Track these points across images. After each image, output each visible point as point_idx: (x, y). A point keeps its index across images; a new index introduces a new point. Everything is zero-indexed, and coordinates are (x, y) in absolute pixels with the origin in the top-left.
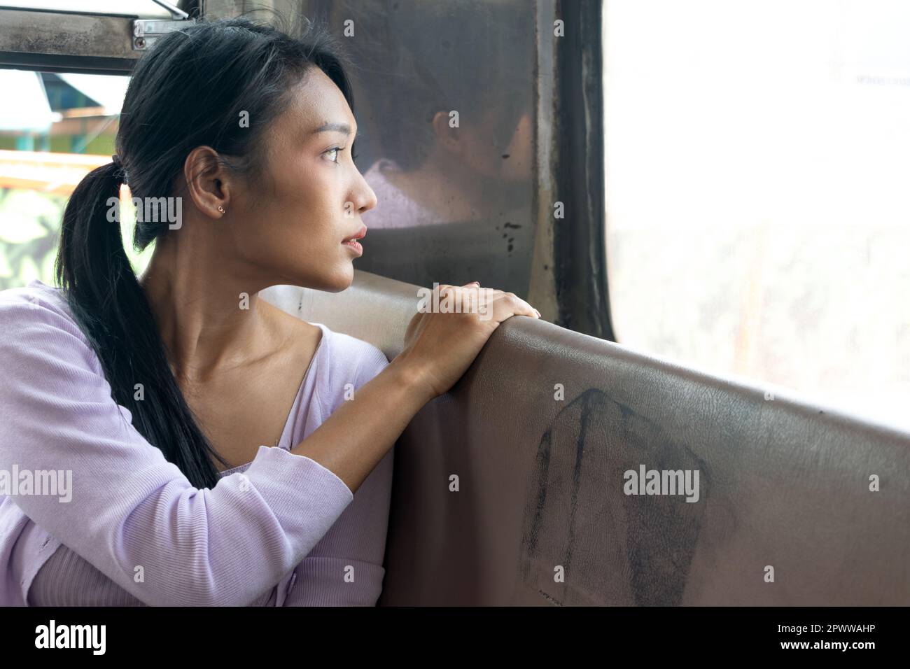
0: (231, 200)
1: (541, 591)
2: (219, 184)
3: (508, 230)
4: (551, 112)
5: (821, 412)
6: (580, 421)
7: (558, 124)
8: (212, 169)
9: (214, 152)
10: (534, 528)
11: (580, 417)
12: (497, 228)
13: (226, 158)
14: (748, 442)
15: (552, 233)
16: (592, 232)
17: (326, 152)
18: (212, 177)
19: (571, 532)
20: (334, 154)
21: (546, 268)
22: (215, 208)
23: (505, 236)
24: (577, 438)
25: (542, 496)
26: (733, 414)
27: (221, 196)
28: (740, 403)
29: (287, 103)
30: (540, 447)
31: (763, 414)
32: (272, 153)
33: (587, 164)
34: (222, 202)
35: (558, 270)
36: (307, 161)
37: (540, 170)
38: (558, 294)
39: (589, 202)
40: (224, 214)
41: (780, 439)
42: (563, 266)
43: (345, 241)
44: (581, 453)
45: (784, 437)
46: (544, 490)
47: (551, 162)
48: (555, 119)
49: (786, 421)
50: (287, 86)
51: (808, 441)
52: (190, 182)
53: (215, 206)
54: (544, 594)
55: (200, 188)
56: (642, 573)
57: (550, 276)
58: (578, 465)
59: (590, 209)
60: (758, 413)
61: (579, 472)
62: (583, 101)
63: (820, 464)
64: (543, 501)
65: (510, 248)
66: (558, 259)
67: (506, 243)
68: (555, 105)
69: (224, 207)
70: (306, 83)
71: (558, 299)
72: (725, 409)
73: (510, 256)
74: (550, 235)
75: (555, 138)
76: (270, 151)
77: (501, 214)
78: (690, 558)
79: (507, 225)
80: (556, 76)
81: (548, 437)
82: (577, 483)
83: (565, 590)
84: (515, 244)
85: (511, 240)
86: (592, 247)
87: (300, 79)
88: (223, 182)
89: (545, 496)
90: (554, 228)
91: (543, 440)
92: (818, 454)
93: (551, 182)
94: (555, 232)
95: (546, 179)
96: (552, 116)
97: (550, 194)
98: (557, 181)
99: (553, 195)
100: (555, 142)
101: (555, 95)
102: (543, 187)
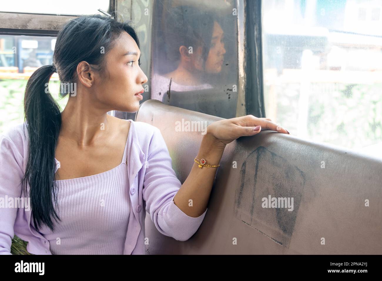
0: (94, 80)
1: (242, 221)
2: (90, 75)
3: (228, 91)
4: (243, 48)
5: (346, 153)
6: (257, 159)
7: (246, 52)
8: (87, 70)
9: (88, 64)
10: (239, 197)
11: (256, 157)
12: (224, 91)
13: (92, 66)
14: (319, 164)
16: (259, 91)
17: (128, 62)
18: (87, 72)
19: (254, 199)
20: (131, 63)
21: (242, 105)
22: (89, 83)
23: (227, 93)
24: (255, 165)
25: (242, 186)
26: (313, 154)
27: (90, 79)
28: (316, 150)
29: (113, 45)
30: (242, 168)
31: (324, 154)
32: (108, 63)
33: (257, 66)
34: (91, 81)
35: (247, 105)
36: (121, 66)
37: (240, 69)
39: (258, 80)
40: (92, 86)
41: (331, 163)
43: (136, 94)
44: (257, 170)
45: (332, 162)
46: (243, 184)
47: (244, 66)
48: (245, 50)
49: (333, 156)
50: (114, 39)
51: (341, 163)
52: (79, 75)
53: (88, 82)
54: (244, 222)
55: (83, 77)
56: (280, 213)
57: (244, 108)
58: (256, 174)
59: (258, 83)
60: (322, 154)
61: (256, 177)
62: (255, 44)
63: (346, 171)
64: (243, 188)
65: (229, 98)
66: (247, 101)
67: (228, 96)
68: (244, 45)
69: (92, 83)
70: (121, 38)
72: (310, 153)
73: (229, 101)
74: (243, 93)
75: (245, 57)
76: (108, 62)
77: (226, 86)
78: (298, 207)
79: (228, 90)
80: (245, 35)
81: (245, 165)
82: (256, 181)
83: (251, 220)
84: (231, 96)
85: (229, 95)
86: (259, 97)
87: (118, 36)
88: (91, 74)
90: (245, 90)
91: (243, 166)
92: (345, 168)
93: (244, 73)
94: (245, 92)
95: (242, 73)
96: (244, 49)
97: (243, 78)
98: (246, 73)
99: (245, 78)
100: (245, 59)
101: (244, 42)
102: (241, 75)
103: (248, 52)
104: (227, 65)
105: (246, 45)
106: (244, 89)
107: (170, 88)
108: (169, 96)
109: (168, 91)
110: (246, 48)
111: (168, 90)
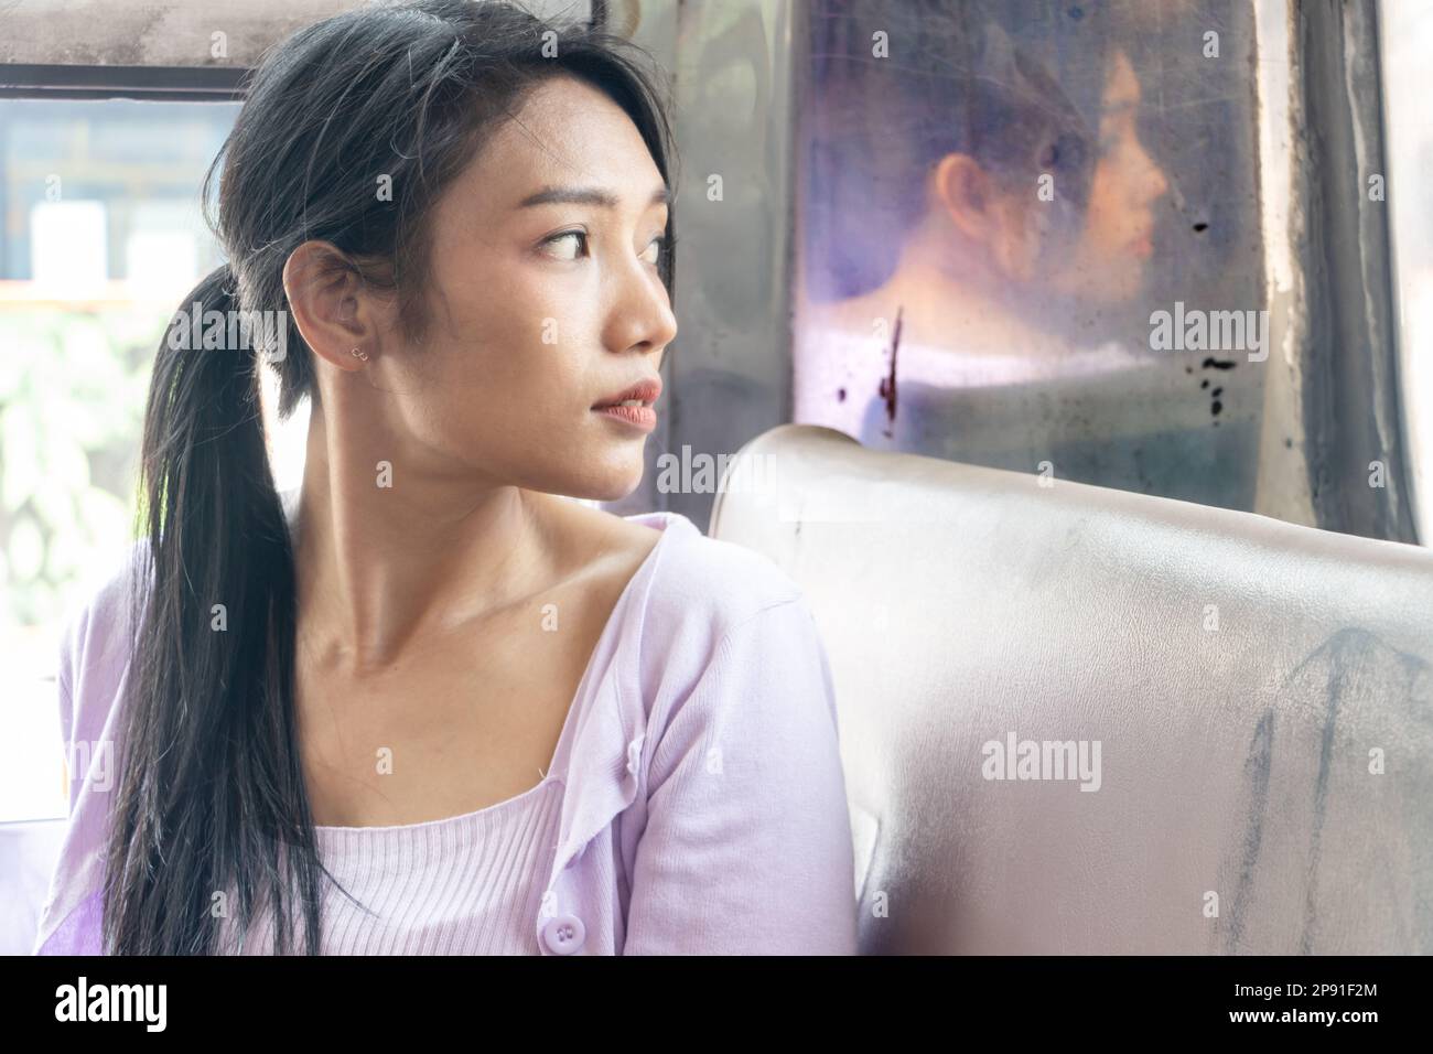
0: (377, 335)
2: (356, 307)
3: (1213, 375)
6: (1326, 691)
7: (1301, 157)
9: (336, 251)
10: (1238, 902)
11: (1326, 683)
12: (1189, 371)
15: (1298, 374)
16: (1377, 366)
18: (342, 295)
19: (1310, 904)
21: (1289, 444)
22: (348, 351)
23: (1205, 384)
24: (1321, 723)
25: (1254, 840)
27: (360, 329)
30: (1251, 748)
33: (1363, 229)
34: (359, 339)
35: (1312, 447)
37: (1269, 249)
38: (1315, 494)
39: (1369, 306)
42: (1321, 439)
43: (604, 406)
44: (1329, 750)
46: (1258, 829)
47: (1291, 231)
48: (1295, 147)
57: (1297, 460)
58: (1323, 775)
59: (1371, 321)
61: (1325, 787)
62: (1349, 109)
64: (1256, 850)
65: (1217, 408)
66: (1312, 424)
67: (1208, 401)
68: (1293, 120)
69: (367, 349)
71: (1316, 506)
73: (1216, 424)
74: (1293, 379)
75: (1295, 184)
79: (1209, 363)
80: (1293, 63)
81: (1266, 727)
82: (1320, 810)
84: (1223, 399)
85: (1217, 392)
86: (1379, 397)
88: (359, 304)
89: (1259, 839)
90: (1301, 366)
93: (1294, 272)
94: (1303, 372)
95: (1281, 269)
96: (1289, 142)
97: (1291, 298)
98: (1304, 269)
99: (1298, 299)
100: (1296, 193)
101: (1292, 99)
102: (1276, 283)
103: (1310, 154)
104: (1200, 228)
105: (1298, 116)
106: (1298, 359)
107: (893, 364)
108: (891, 407)
109: (883, 381)
110: (1299, 135)
111: (886, 373)
